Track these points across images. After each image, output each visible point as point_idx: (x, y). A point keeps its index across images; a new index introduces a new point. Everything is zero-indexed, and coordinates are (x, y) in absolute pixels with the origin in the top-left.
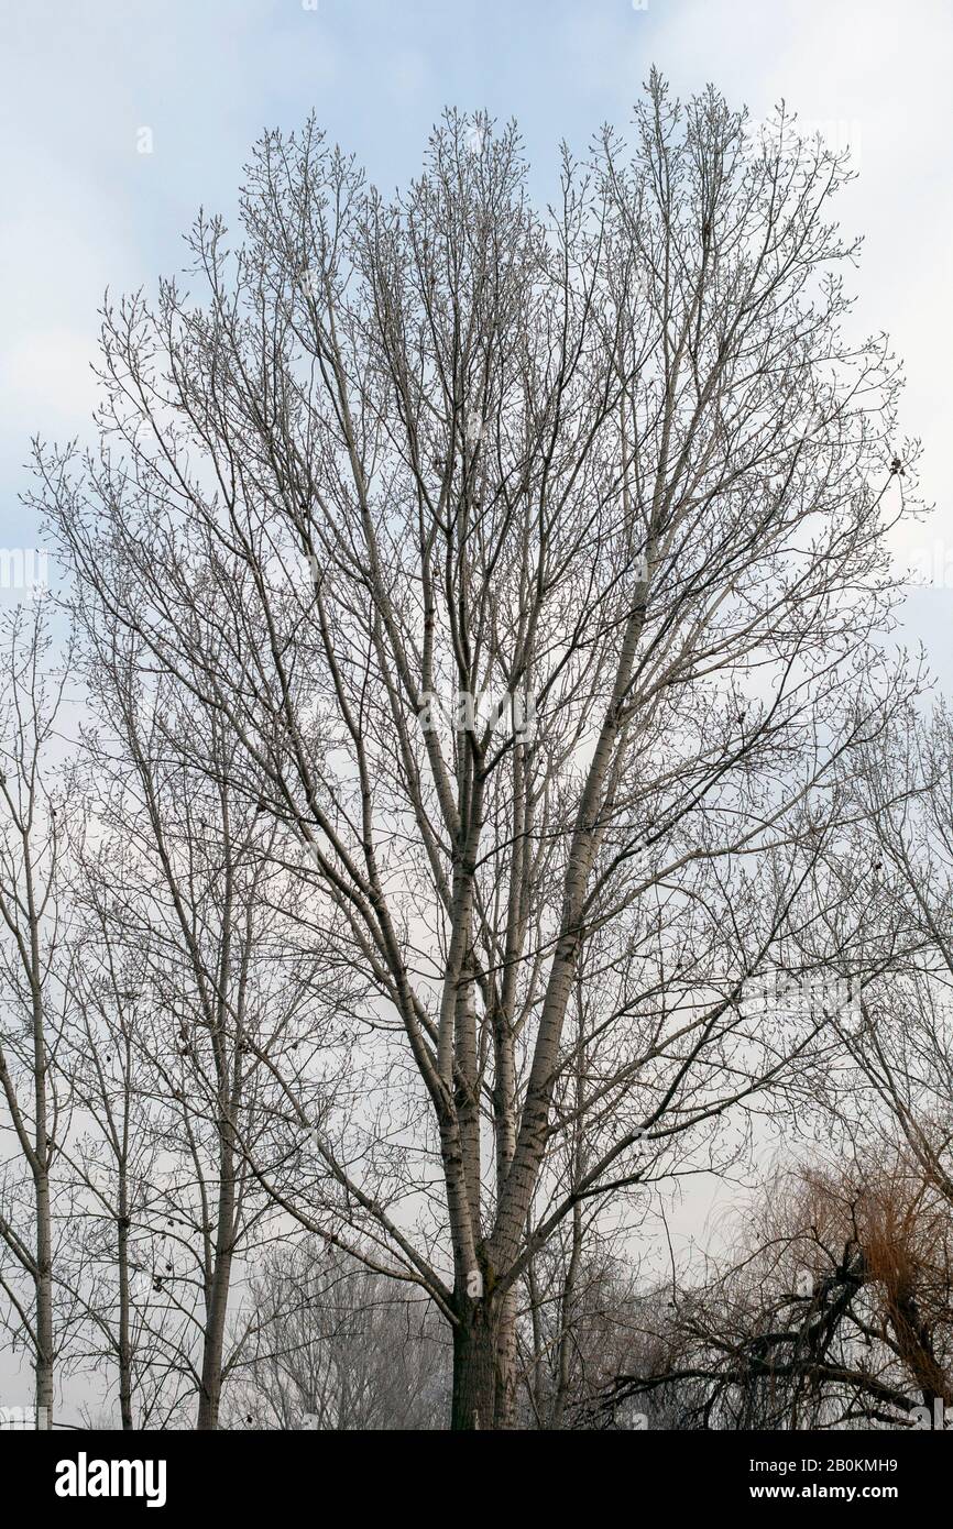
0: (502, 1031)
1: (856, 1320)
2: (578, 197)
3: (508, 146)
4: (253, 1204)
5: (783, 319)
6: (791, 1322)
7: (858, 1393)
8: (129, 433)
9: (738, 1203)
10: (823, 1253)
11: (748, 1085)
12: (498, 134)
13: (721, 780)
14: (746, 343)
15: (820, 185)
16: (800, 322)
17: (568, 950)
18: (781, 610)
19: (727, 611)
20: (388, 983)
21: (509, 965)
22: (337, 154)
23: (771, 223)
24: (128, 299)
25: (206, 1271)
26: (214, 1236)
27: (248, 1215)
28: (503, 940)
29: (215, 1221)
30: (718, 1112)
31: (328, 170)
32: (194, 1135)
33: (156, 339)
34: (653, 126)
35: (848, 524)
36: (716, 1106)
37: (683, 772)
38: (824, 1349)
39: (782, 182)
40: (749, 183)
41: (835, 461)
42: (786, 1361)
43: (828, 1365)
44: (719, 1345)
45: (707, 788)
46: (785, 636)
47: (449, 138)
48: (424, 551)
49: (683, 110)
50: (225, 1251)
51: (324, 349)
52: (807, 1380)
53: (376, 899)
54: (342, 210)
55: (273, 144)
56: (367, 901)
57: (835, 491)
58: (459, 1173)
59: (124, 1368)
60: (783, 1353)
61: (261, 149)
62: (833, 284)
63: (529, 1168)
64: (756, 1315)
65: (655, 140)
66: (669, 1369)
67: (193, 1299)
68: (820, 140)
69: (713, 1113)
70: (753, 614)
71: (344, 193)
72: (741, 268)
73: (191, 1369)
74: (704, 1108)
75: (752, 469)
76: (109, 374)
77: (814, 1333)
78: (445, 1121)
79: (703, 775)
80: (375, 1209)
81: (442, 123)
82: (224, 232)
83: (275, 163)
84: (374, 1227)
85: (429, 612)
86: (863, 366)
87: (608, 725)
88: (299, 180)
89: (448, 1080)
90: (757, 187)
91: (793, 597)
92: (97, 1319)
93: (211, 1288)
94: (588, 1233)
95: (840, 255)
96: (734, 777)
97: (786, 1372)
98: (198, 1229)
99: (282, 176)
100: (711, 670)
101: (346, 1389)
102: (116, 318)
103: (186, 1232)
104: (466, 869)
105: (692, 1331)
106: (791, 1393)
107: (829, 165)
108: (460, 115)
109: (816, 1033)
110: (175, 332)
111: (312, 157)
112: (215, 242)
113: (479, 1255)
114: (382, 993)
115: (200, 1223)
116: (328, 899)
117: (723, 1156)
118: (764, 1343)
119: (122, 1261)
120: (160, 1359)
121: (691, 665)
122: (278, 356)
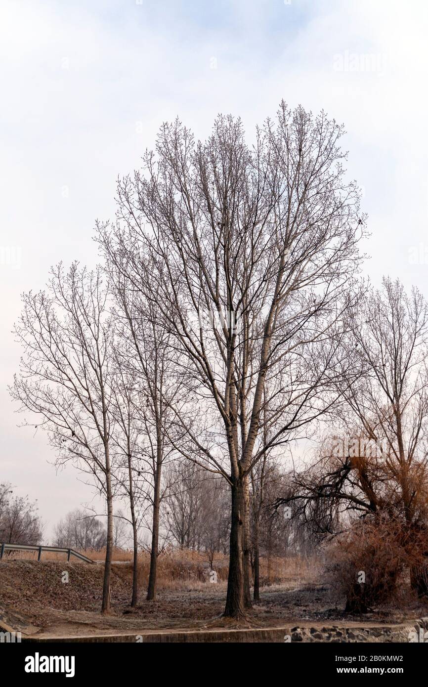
0: (242, 397)
1: (349, 480)
2: (262, 142)
3: (237, 125)
4: (167, 449)
5: (324, 177)
6: (329, 481)
7: (350, 502)
8: (126, 219)
9: (313, 446)
10: (339, 460)
11: (318, 413)
12: (235, 121)
13: (309, 320)
14: (313, 184)
15: (335, 136)
16: (330, 178)
17: (263, 373)
18: (325, 267)
19: (308, 267)
20: (208, 384)
21: (243, 379)
22: (185, 129)
23: (320, 147)
24: (125, 177)
25: (154, 470)
26: (156, 459)
27: (166, 453)
28: (241, 370)
29: (156, 455)
30: (310, 421)
31: (183, 134)
32: (148, 429)
33: (134, 190)
34: (283, 118)
35: (345, 240)
36: (310, 419)
37: (296, 318)
38: (340, 489)
39: (323, 134)
40: (312, 135)
41: (341, 220)
42: (328, 493)
43: (341, 494)
44: (308, 489)
45: (304, 323)
46: (327, 275)
47: (220, 123)
48: (216, 252)
49: (292, 113)
50: (159, 463)
51: (183, 190)
52: (335, 498)
53: (204, 359)
54: (187, 147)
55: (166, 127)
56: (202, 359)
57: (341, 229)
58: (232, 441)
59: (131, 499)
60: (328, 491)
61: (162, 128)
62: (339, 166)
63: (253, 439)
64: (319, 479)
65: (283, 122)
66: (293, 496)
67: (150, 478)
68: (335, 121)
69: (308, 421)
70: (316, 268)
71: (187, 141)
72: (310, 161)
73: (151, 499)
74: (306, 420)
75: (316, 224)
76: (120, 201)
77: (337, 484)
78: (227, 425)
79: (303, 318)
80: (206, 451)
81: (217, 119)
82: (154, 155)
83: (166, 133)
84: (205, 457)
85: (217, 270)
86: (349, 190)
87: (273, 304)
88: (174, 138)
89: (228, 413)
90: (315, 136)
91: (329, 263)
92: (123, 485)
93: (156, 475)
94: (268, 456)
95: (341, 157)
96: (312, 318)
97: (328, 496)
98: (151, 457)
99: (169, 136)
100: (304, 286)
101: (192, 502)
102: (122, 183)
103: (147, 458)
104: (231, 349)
105: (300, 484)
106: (330, 502)
107: (338, 129)
108: (223, 116)
109: (339, 396)
110: (140, 188)
111: (177, 131)
112: (151, 159)
113: (238, 465)
114: (205, 386)
115: (151, 455)
116: (188, 358)
117: (310, 433)
118: (321, 487)
119: (129, 467)
120: (142, 496)
121: (298, 285)
122: (170, 193)
